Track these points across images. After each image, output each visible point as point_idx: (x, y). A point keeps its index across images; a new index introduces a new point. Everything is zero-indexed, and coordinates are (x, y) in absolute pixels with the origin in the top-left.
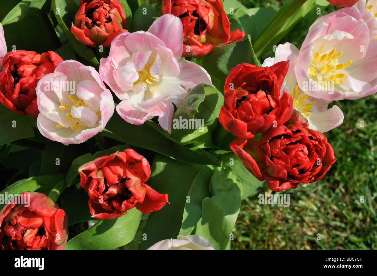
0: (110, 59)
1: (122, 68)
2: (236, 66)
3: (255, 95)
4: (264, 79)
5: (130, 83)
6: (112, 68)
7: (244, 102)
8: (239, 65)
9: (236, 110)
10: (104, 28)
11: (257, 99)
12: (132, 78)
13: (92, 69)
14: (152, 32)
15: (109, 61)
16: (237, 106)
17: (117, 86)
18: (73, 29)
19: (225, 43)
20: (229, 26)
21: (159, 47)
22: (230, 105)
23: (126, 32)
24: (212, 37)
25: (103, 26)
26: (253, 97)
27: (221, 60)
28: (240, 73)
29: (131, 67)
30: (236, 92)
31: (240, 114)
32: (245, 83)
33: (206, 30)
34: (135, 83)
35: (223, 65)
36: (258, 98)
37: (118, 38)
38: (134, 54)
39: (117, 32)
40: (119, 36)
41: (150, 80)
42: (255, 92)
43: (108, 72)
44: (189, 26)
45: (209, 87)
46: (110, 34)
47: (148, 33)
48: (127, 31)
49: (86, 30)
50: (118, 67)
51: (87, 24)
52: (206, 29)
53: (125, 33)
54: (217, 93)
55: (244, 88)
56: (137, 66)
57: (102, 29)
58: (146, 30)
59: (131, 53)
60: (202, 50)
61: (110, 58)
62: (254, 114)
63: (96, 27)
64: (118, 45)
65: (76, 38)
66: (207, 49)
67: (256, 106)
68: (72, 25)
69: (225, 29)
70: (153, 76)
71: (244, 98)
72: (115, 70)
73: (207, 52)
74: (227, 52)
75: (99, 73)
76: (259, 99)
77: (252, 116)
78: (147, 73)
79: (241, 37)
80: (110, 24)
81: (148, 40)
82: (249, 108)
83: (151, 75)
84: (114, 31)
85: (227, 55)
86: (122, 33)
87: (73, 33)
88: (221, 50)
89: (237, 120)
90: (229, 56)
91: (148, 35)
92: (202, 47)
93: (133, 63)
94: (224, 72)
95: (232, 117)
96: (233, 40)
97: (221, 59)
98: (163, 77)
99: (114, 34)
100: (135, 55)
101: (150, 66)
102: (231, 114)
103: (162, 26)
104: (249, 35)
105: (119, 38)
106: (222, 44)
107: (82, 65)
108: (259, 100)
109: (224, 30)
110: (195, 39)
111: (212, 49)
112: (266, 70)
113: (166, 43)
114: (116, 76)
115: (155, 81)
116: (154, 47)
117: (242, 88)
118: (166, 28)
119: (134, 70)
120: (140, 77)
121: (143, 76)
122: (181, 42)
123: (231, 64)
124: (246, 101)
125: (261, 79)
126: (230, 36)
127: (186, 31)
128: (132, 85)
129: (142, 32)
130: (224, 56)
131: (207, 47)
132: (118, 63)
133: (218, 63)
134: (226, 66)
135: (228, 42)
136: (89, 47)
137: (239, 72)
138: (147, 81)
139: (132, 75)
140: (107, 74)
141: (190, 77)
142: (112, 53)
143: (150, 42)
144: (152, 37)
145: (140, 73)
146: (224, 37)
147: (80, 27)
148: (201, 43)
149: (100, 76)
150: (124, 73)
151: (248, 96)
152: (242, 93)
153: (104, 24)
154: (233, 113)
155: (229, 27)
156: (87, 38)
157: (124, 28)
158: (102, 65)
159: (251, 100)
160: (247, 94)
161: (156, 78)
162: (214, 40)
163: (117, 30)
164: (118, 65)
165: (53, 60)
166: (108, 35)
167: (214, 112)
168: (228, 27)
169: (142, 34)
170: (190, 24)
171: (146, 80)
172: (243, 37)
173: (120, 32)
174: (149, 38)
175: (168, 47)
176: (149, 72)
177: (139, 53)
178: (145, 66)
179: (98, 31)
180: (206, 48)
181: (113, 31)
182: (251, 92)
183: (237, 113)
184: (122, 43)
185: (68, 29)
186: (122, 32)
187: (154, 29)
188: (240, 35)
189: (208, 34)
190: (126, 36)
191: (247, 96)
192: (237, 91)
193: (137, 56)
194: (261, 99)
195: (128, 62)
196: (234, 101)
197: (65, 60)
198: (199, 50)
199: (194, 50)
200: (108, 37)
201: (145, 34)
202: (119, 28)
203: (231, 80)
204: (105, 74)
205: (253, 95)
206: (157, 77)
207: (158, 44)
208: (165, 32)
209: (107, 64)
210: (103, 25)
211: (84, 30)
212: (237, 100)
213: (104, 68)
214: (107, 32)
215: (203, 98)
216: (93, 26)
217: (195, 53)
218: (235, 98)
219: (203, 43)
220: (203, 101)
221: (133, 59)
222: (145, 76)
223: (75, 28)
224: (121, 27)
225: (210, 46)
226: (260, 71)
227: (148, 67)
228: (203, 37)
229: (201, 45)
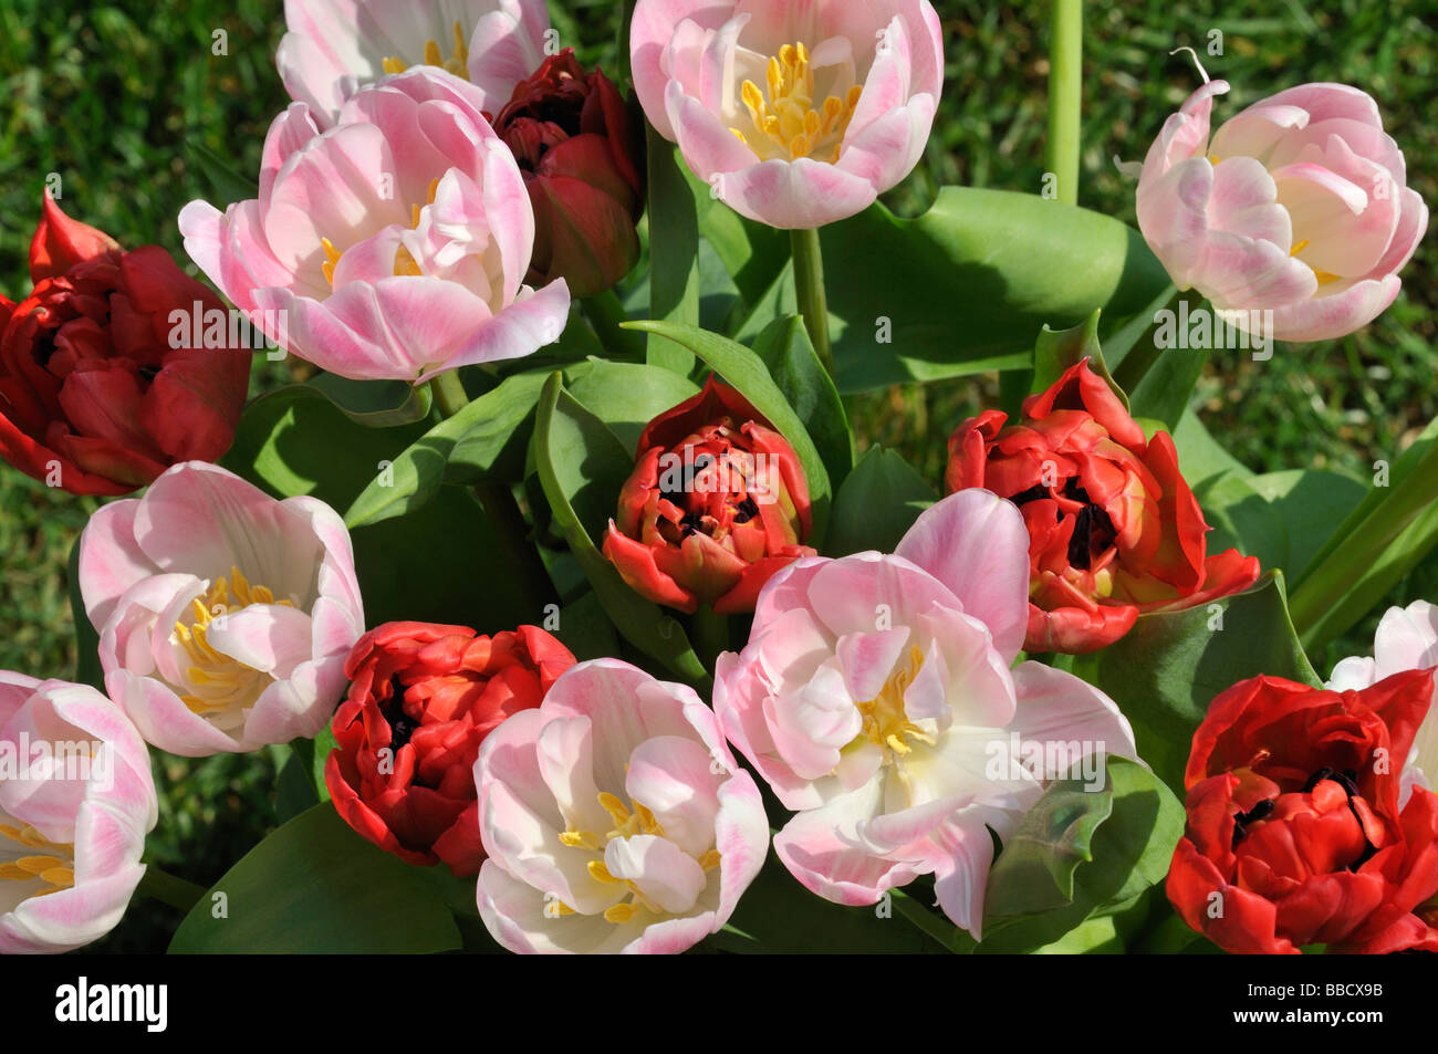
0: (755, 658)
1: (801, 690)
2: (1234, 686)
3: (1304, 799)
4: (1339, 737)
5: (830, 747)
6: (761, 692)
7: (1262, 822)
8: (1244, 682)
9: (1234, 852)
10: (727, 542)
11: (1312, 812)
12: (836, 729)
13: (684, 693)
14: (911, 556)
15: (750, 665)
16: (1239, 837)
17: (779, 757)
18: (615, 544)
19: (1187, 601)
20: (1203, 536)
21: (939, 613)
22: (1211, 834)
23: (811, 556)
24: (1137, 576)
25: (724, 533)
26: (1298, 806)
27: (1171, 664)
28: (1249, 716)
29: (832, 688)
30: (1233, 784)
31: (1249, 868)
32: (1263, 752)
33: (1114, 551)
34: (845, 750)
35: (1175, 684)
36: (1317, 808)
37: (784, 579)
38: (842, 639)
39: (778, 555)
40: (788, 572)
41: (902, 738)
42: (1307, 788)
43: (745, 706)
44: (1052, 533)
45: (1127, 765)
46: (752, 564)
47: (895, 560)
48: (815, 551)
49: (660, 546)
50: (783, 687)
51: (664, 523)
52: (1115, 545)
53: (810, 560)
54: (1157, 788)
55: (1263, 768)
56: (855, 684)
57: (721, 543)
58: (888, 548)
59: (831, 637)
60: (1099, 626)
61: (754, 652)
62: (1300, 868)
63: (699, 538)
64: (785, 603)
65: (624, 576)
66: (1117, 621)
67: (1311, 839)
68: (612, 528)
69: (1188, 548)
70: (914, 722)
71: (1263, 809)
72: (772, 698)
73: (1116, 634)
74: (1194, 635)
75: (711, 707)
76: (1322, 811)
77: (1295, 876)
78: (892, 711)
79: (1249, 577)
80: (751, 524)
81: (898, 585)
82: (1281, 844)
83: (909, 716)
84: (767, 553)
85: (1195, 647)
86: (799, 560)
87: (611, 558)
88: (1170, 626)
89: (1239, 891)
90: (1200, 651)
91: (895, 567)
92: (1101, 614)
93: (840, 671)
94: (1178, 708)
95: (1218, 879)
96: (1213, 590)
97: (1169, 659)
98: (950, 725)
99: (766, 564)
100: (848, 640)
101: (906, 683)
102: (1216, 870)
103: (948, 534)
104: (1279, 572)
105: (787, 580)
106: (1175, 605)
107: (648, 680)
108: (1321, 815)
109: (1181, 553)
110: (1072, 582)
111: (1139, 622)
112: (1347, 705)
113: (963, 598)
114: (774, 720)
115: (923, 742)
116: (918, 614)
117: (1254, 770)
118: (967, 541)
119: (845, 699)
120: (866, 728)
121: (877, 721)
122: (1023, 594)
123: (1206, 682)
124: (1273, 819)
125: (1329, 739)
126: (1203, 575)
127: (1041, 554)
128: (837, 755)
129: (874, 556)
130: (1180, 649)
131: (1119, 615)
132: (781, 671)
133: (1159, 675)
134: (1189, 687)
135: (1199, 595)
136: (668, 610)
137: (1244, 708)
138: (892, 740)
139: (835, 716)
140: (742, 713)
141: (1053, 729)
142: (762, 633)
143: (905, 595)
144: (912, 577)
145: (866, 709)
146: (1180, 579)
147: (637, 535)
148: (1094, 598)
149: (716, 722)
150: (808, 711)
151: (1280, 802)
152: (1257, 788)
153: (730, 526)
154: (1221, 864)
155: (1203, 541)
156: (664, 580)
157: (801, 542)
158: (725, 678)
159: (1290, 817)
160: (1273, 792)
161: (926, 730)
162: (1143, 589)
163: (776, 548)
164: (782, 680)
165: (538, 658)
166: (745, 569)
167: (1142, 860)
168: (1197, 539)
169: (873, 565)
170: (1057, 528)
171: (885, 737)
172: (1255, 579)
173: (787, 556)
174: (902, 578)
175: (970, 611)
176: (899, 705)
177: (860, 635)
178: (886, 685)
179: (708, 553)
180: (1116, 618)
181: (760, 552)
182: (1289, 787)
183: (1236, 864)
184: (799, 596)
185: (592, 543)
186: (799, 556)
187: (917, 544)
188: (1242, 569)
189: (1122, 566)
190: (814, 570)
191: (1275, 800)
192: (1238, 782)
193: (854, 645)
194: (1330, 811)
195: (821, 669)
196: (1226, 819)
197: (580, 659)
198: (1088, 624)
199: (1071, 625)
200: (744, 574)
201: (884, 563)
202: (783, 542)
203: (1215, 740)
204: (735, 713)
205: (1299, 796)
206: (930, 725)
207: (935, 602)
208: (960, 559)
209: (743, 674)
210: (726, 529)
211: (654, 549)
212: (1235, 817)
213: (731, 690)
214: (740, 555)
215: (1106, 806)
216: (688, 532)
217: (1071, 638)
218: (1228, 807)
219: (1101, 601)
220: (1106, 817)
221: (837, 656)
222: (883, 722)
223: (622, 539)
224: (793, 539)
225: (1129, 609)
226: (1322, 707)
227: (896, 689)
228: (1103, 577)
229: (1095, 607)
